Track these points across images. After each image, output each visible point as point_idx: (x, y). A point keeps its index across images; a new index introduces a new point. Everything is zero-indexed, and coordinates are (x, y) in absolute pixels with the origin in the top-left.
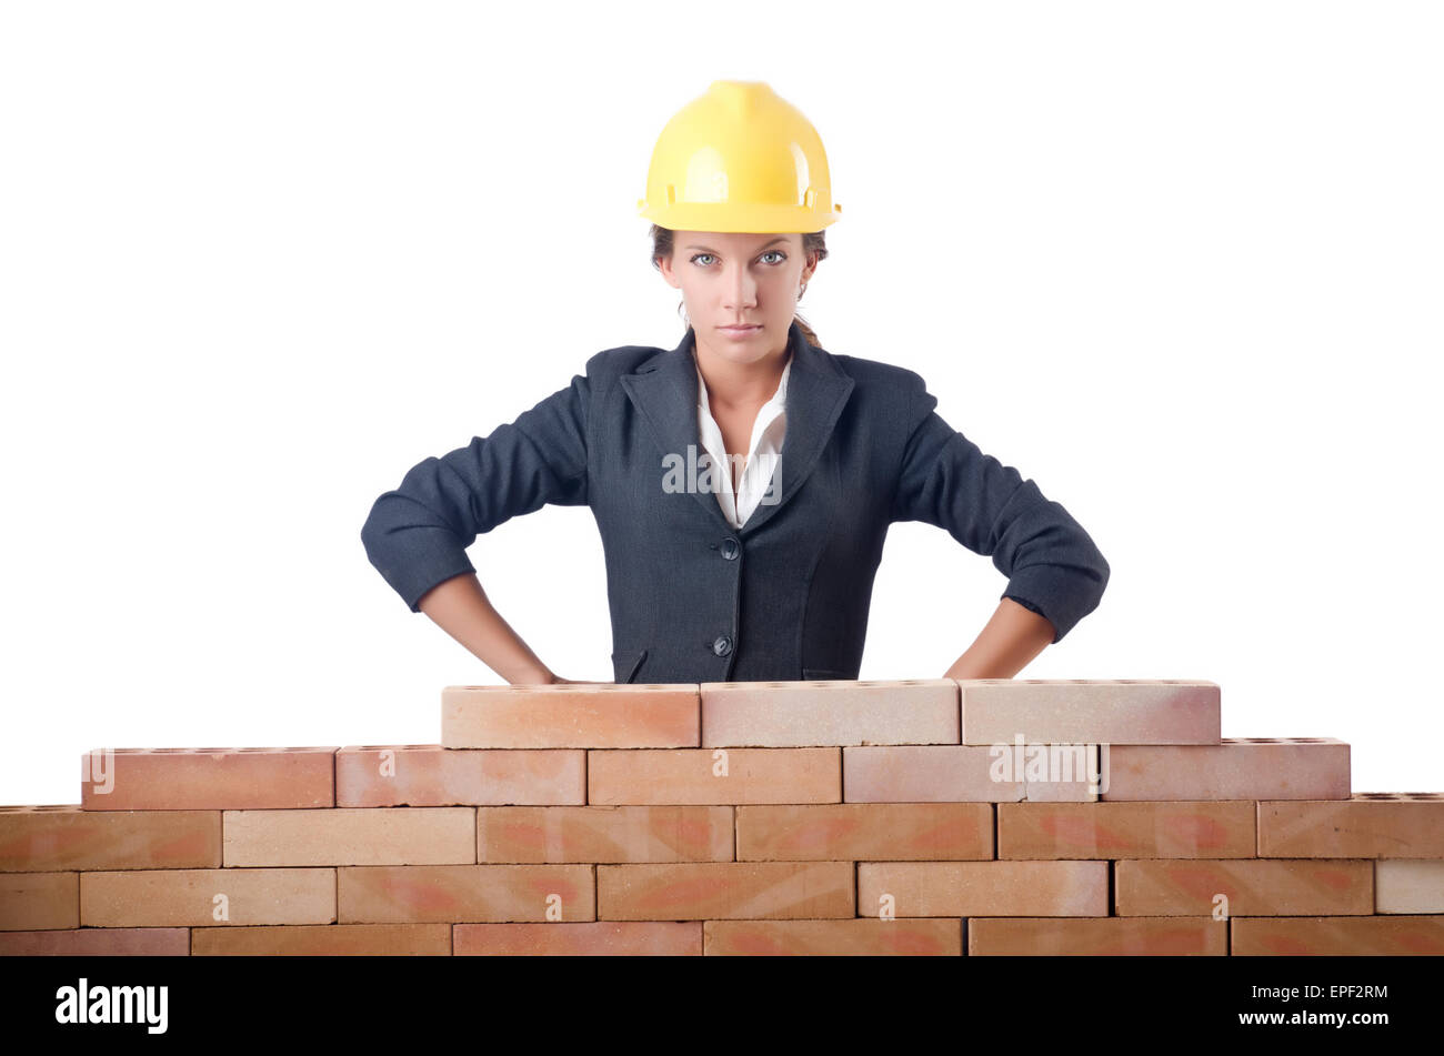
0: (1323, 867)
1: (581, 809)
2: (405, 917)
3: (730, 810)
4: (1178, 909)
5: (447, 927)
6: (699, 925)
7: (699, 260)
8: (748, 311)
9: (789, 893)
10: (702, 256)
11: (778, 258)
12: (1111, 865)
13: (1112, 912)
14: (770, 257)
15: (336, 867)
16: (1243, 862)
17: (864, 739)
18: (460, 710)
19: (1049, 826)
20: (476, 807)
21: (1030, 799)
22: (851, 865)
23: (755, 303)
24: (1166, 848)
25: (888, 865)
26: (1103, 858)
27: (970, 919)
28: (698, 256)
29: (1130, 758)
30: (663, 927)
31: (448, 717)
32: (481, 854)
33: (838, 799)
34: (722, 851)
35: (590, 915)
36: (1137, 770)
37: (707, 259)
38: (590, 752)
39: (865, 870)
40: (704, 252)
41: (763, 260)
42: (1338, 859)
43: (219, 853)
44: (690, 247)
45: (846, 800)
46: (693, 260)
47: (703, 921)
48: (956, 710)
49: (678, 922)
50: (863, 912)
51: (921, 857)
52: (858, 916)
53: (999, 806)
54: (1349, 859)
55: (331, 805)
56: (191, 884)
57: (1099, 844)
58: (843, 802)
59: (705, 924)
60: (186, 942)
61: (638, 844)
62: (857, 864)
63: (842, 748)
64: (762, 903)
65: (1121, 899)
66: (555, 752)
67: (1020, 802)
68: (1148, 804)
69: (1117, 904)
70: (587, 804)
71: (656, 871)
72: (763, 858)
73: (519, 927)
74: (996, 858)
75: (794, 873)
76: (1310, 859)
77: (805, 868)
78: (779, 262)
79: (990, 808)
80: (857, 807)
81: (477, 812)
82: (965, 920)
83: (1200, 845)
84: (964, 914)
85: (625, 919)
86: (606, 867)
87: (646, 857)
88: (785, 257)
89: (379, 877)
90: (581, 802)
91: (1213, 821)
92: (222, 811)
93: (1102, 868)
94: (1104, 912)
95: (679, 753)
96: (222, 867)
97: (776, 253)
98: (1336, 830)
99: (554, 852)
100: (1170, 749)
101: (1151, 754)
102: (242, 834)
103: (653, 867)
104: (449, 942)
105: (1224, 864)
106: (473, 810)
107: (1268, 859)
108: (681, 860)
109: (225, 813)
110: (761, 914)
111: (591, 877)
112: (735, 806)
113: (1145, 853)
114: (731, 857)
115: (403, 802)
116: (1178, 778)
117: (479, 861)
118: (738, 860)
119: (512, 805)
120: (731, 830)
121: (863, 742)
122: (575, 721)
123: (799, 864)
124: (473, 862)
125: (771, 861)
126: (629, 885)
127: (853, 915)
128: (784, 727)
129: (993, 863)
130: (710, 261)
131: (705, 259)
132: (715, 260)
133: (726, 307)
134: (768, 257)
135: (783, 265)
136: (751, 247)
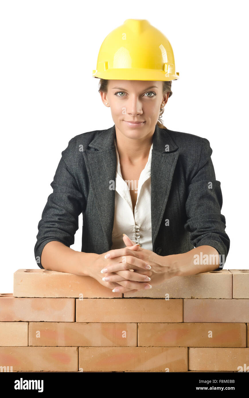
1: (73, 324)
3: (136, 325)
7: (118, 94)
8: (139, 116)
9: (160, 360)
10: (120, 92)
11: (153, 95)
14: (149, 94)
17: (193, 296)
20: (28, 322)
22: (187, 349)
23: (142, 112)
25: (201, 348)
28: (118, 93)
31: (16, 284)
32: (30, 342)
33: (181, 321)
34: (132, 342)
37: (122, 94)
38: (76, 299)
39: (191, 350)
40: (120, 91)
41: (146, 95)
44: (115, 88)
45: (184, 321)
46: (116, 94)
48: (231, 284)
50: (191, 368)
51: (216, 346)
53: (247, 324)
61: (96, 339)
62: (189, 348)
63: (183, 299)
64: (149, 365)
66: (62, 299)
70: (75, 321)
71: (104, 350)
72: (149, 346)
75: (162, 352)
77: (167, 350)
78: (153, 96)
79: (245, 325)
80: (189, 324)
81: (29, 324)
86: (83, 348)
87: (100, 344)
88: (155, 94)
90: (72, 320)
97: (152, 92)
99: (61, 342)
106: (28, 323)
108: (114, 345)
110: (148, 369)
111: (76, 352)
112: (138, 323)
114: (136, 345)
117: (29, 345)
118: (138, 346)
119: (43, 321)
120: (136, 334)
121: (191, 297)
122: (70, 286)
123: (164, 348)
124: (27, 345)
125: (153, 347)
126: (92, 356)
127: (187, 370)
128: (159, 290)
129: (246, 349)
130: (123, 95)
131: (121, 93)
132: (125, 94)
133: (129, 114)
134: (148, 94)
135: (154, 97)
136: (141, 89)
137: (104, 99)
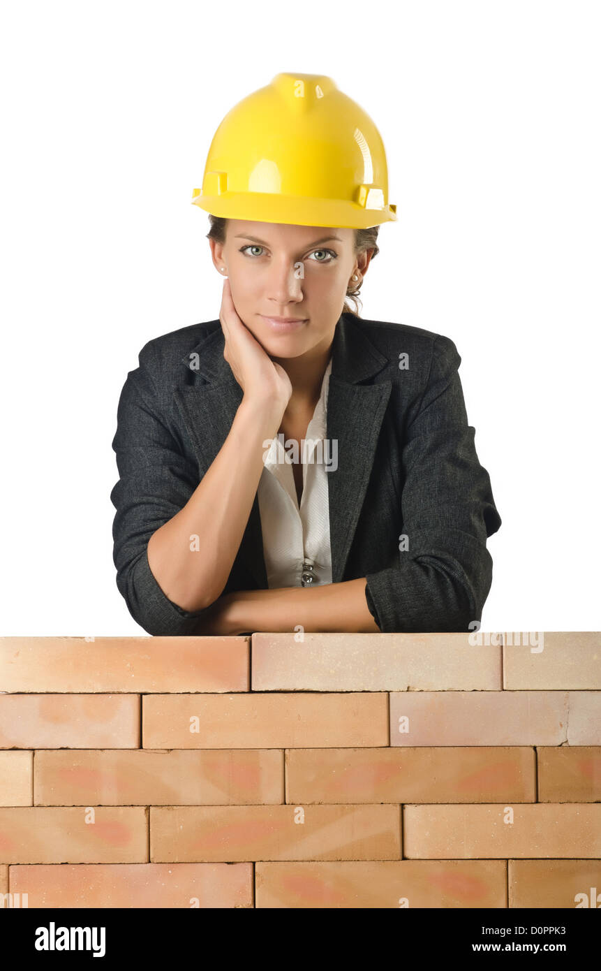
1: (138, 751)
3: (281, 751)
5: (4, 868)
6: (250, 866)
7: (249, 251)
8: (293, 304)
9: (338, 835)
10: (252, 247)
11: (329, 256)
14: (320, 255)
17: (410, 685)
19: (587, 770)
20: (33, 750)
21: (570, 743)
22: (398, 808)
23: (301, 297)
25: (432, 806)
28: (247, 247)
30: (214, 868)
32: (38, 797)
33: (384, 743)
34: (272, 794)
35: (143, 857)
37: (257, 250)
38: (143, 696)
39: (408, 809)
41: (313, 257)
44: (240, 237)
45: (392, 744)
46: (243, 250)
47: (254, 862)
48: (499, 657)
49: (228, 863)
50: (408, 854)
51: (465, 800)
52: (404, 858)
53: (538, 749)
58: (389, 746)
59: (257, 865)
61: (191, 788)
62: (402, 805)
63: (388, 693)
64: (310, 845)
66: (110, 696)
67: (560, 746)
70: (141, 747)
71: (207, 813)
72: (313, 801)
73: (73, 868)
75: (343, 815)
77: (353, 810)
78: (329, 261)
79: (533, 751)
80: (403, 750)
81: (34, 754)
82: (508, 861)
84: (505, 856)
85: (177, 860)
86: (159, 809)
87: (198, 799)
88: (335, 256)
90: (135, 745)
95: (231, 697)
97: (327, 251)
99: (109, 794)
103: (205, 810)
106: (31, 753)
108: (231, 802)
110: (309, 856)
111: (145, 819)
112: (285, 749)
114: (281, 801)
117: (36, 803)
118: (287, 803)
119: (66, 749)
120: (281, 774)
121: (408, 688)
122: (129, 665)
123: (347, 807)
124: (30, 805)
125: (319, 804)
126: (181, 827)
127: (400, 857)
128: (332, 671)
129: (535, 805)
130: (259, 253)
131: (254, 250)
132: (264, 253)
133: (270, 299)
134: (317, 254)
135: (333, 263)
136: (300, 243)
137: (217, 259)
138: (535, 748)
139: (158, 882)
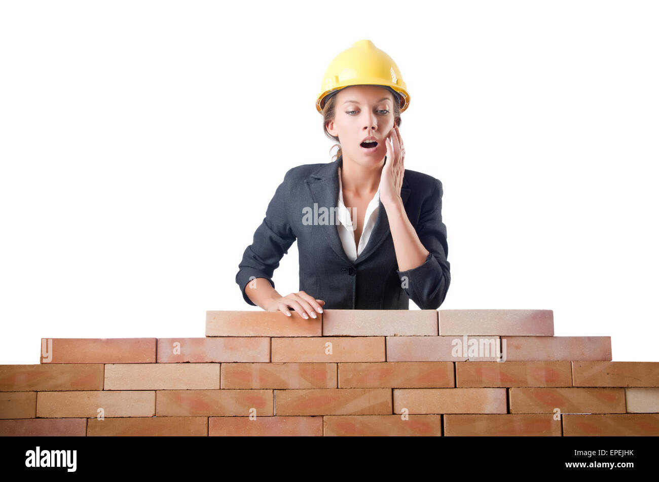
0: (603, 391)
1: (269, 364)
2: (187, 414)
3: (336, 364)
4: (538, 410)
5: (206, 418)
6: (321, 417)
9: (362, 403)
11: (385, 112)
12: (508, 390)
13: (509, 412)
15: (156, 390)
16: (567, 389)
17: (395, 333)
18: (214, 318)
19: (479, 372)
20: (221, 363)
21: (470, 360)
22: (391, 390)
23: (377, 127)
24: (531, 382)
25: (407, 390)
26: (504, 387)
27: (444, 416)
29: (514, 342)
30: (305, 418)
31: (208, 322)
32: (223, 385)
33: (384, 360)
34: (332, 384)
35: (271, 413)
36: (517, 347)
38: (272, 338)
39: (396, 392)
42: (609, 387)
43: (102, 383)
45: (387, 361)
47: (323, 416)
48: (436, 320)
49: (312, 416)
50: (396, 412)
51: (422, 387)
52: (394, 414)
53: (456, 363)
54: (614, 387)
55: (154, 361)
56: (89, 398)
57: (502, 381)
58: (386, 361)
59: (324, 417)
60: (85, 424)
61: (294, 381)
62: (393, 389)
63: (386, 337)
64: (350, 408)
65: (512, 406)
66: (257, 338)
67: (466, 361)
68: (523, 363)
69: (511, 408)
70: (271, 362)
71: (301, 392)
72: (350, 387)
74: (455, 387)
75: (364, 393)
76: (596, 387)
77: (369, 391)
79: (453, 364)
80: (392, 363)
81: (221, 365)
82: (442, 416)
83: (547, 381)
84: (442, 413)
85: (287, 415)
86: (279, 391)
87: (297, 386)
89: (175, 395)
90: (268, 361)
91: (553, 370)
92: (105, 364)
93: (504, 391)
94: (505, 411)
95: (312, 339)
96: (103, 390)
98: (608, 374)
99: (256, 384)
100: (532, 338)
101: (523, 340)
102: (114, 375)
104: (207, 425)
105: (558, 389)
106: (219, 364)
107: (578, 387)
108: (313, 387)
109: (106, 365)
110: (349, 413)
111: (272, 395)
112: (338, 363)
113: (522, 384)
114: (336, 387)
115: (187, 361)
116: (536, 351)
117: (221, 388)
118: (339, 388)
119: (237, 362)
120: (336, 374)
122: (266, 324)
123: (367, 389)
124: (219, 388)
125: (354, 388)
126: (290, 399)
127: (392, 413)
128: (360, 327)
129: (454, 389)
138: (454, 363)
139: (279, 425)
